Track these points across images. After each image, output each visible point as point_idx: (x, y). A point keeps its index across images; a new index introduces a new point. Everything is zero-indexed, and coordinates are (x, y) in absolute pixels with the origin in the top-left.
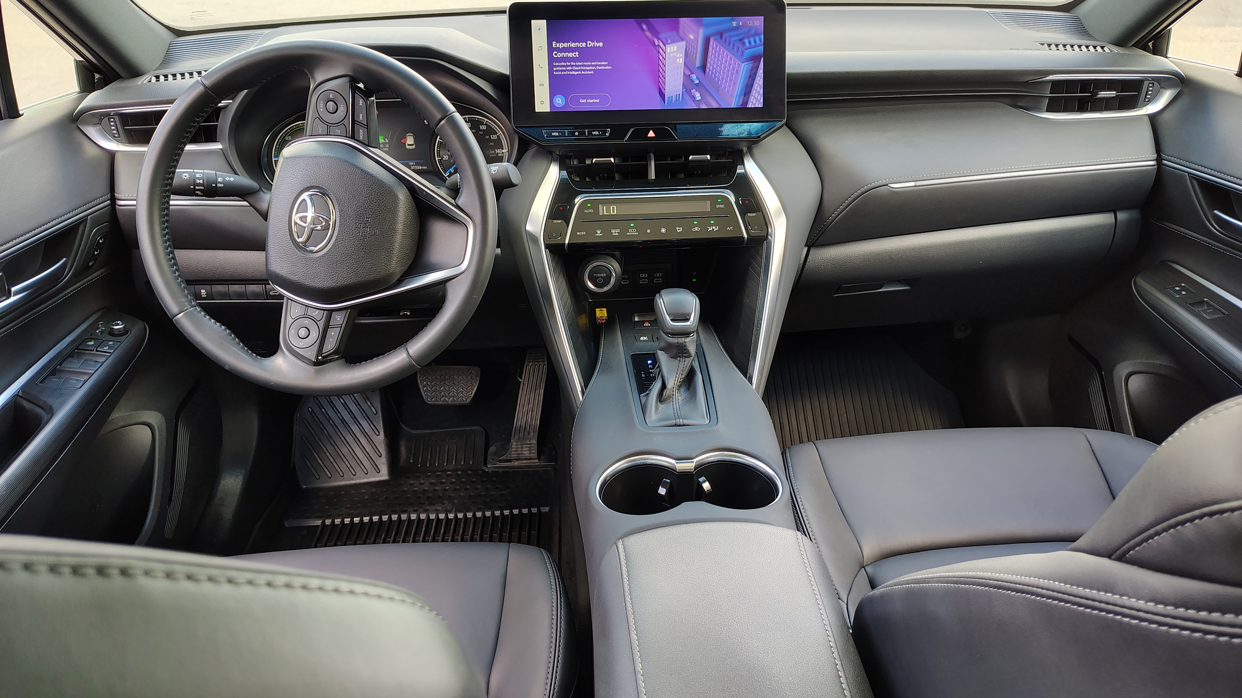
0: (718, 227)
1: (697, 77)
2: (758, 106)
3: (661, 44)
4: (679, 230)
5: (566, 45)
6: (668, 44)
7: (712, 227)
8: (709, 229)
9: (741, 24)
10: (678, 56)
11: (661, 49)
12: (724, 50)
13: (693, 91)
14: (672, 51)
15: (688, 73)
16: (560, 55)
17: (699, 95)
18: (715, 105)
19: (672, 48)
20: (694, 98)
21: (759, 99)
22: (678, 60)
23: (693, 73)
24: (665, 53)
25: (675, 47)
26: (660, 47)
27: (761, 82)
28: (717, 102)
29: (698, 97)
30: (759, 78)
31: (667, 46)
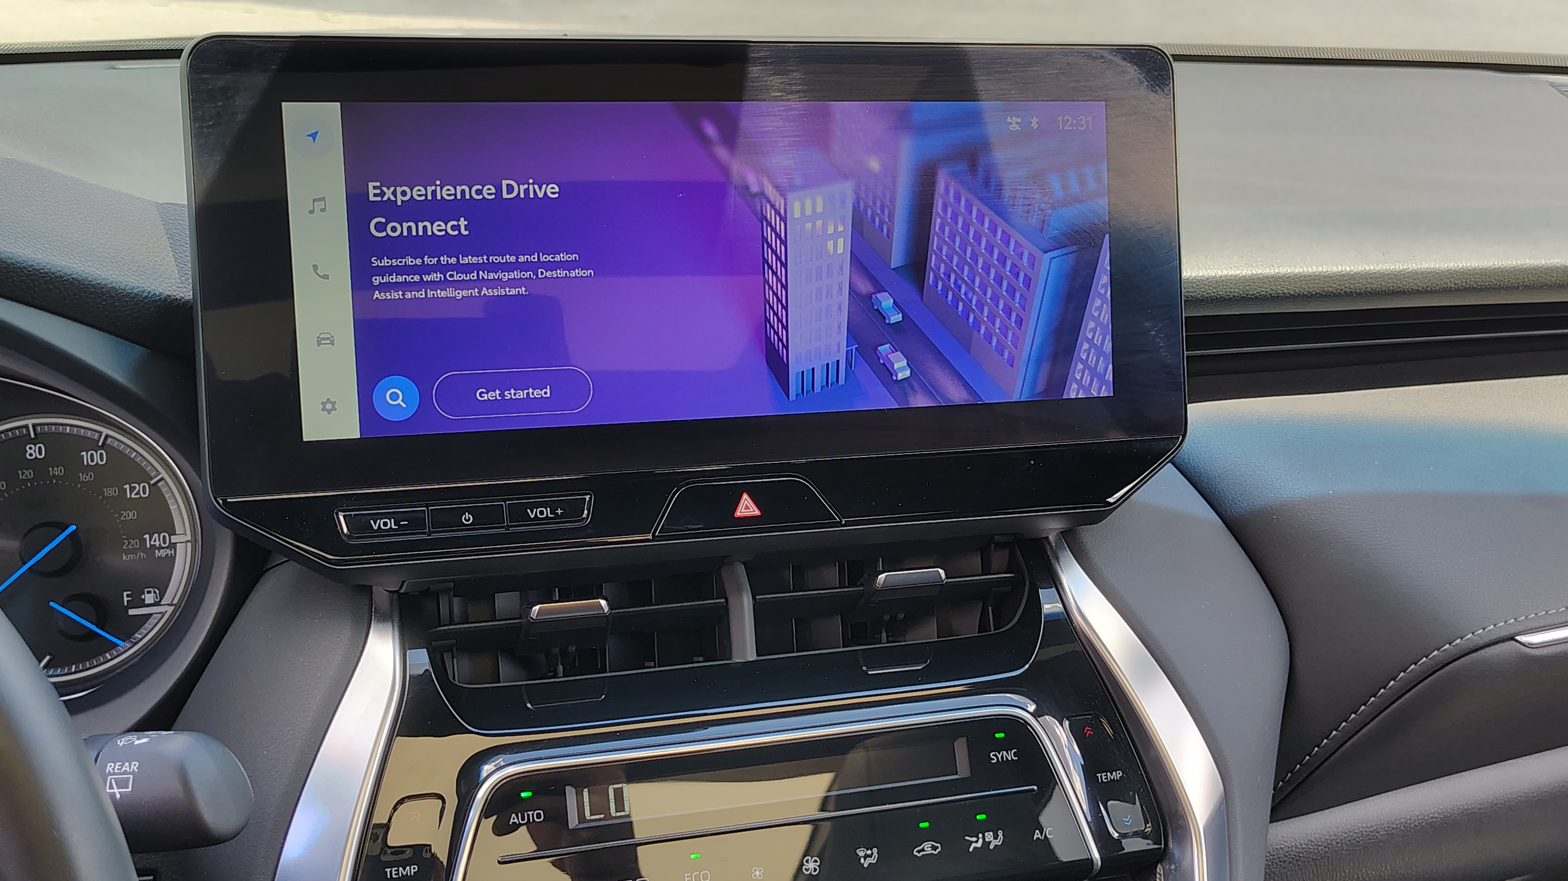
0: (1000, 833)
1: (895, 302)
2: (1099, 392)
3: (770, 191)
4: (866, 856)
5: (418, 193)
6: (794, 188)
7: (980, 835)
8: (974, 845)
9: (1035, 125)
10: (831, 230)
11: (769, 207)
12: (985, 209)
13: (884, 349)
14: (808, 212)
15: (864, 287)
16: (397, 229)
17: (905, 363)
18: (957, 395)
19: (809, 202)
20: (886, 372)
21: (1102, 371)
22: (830, 244)
23: (880, 289)
24: (784, 219)
25: (820, 201)
26: (769, 201)
27: (1106, 316)
28: (966, 385)
29: (902, 369)
30: (1098, 302)
31: (790, 196)
